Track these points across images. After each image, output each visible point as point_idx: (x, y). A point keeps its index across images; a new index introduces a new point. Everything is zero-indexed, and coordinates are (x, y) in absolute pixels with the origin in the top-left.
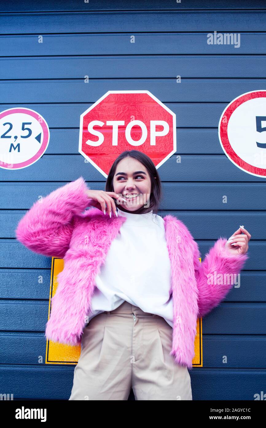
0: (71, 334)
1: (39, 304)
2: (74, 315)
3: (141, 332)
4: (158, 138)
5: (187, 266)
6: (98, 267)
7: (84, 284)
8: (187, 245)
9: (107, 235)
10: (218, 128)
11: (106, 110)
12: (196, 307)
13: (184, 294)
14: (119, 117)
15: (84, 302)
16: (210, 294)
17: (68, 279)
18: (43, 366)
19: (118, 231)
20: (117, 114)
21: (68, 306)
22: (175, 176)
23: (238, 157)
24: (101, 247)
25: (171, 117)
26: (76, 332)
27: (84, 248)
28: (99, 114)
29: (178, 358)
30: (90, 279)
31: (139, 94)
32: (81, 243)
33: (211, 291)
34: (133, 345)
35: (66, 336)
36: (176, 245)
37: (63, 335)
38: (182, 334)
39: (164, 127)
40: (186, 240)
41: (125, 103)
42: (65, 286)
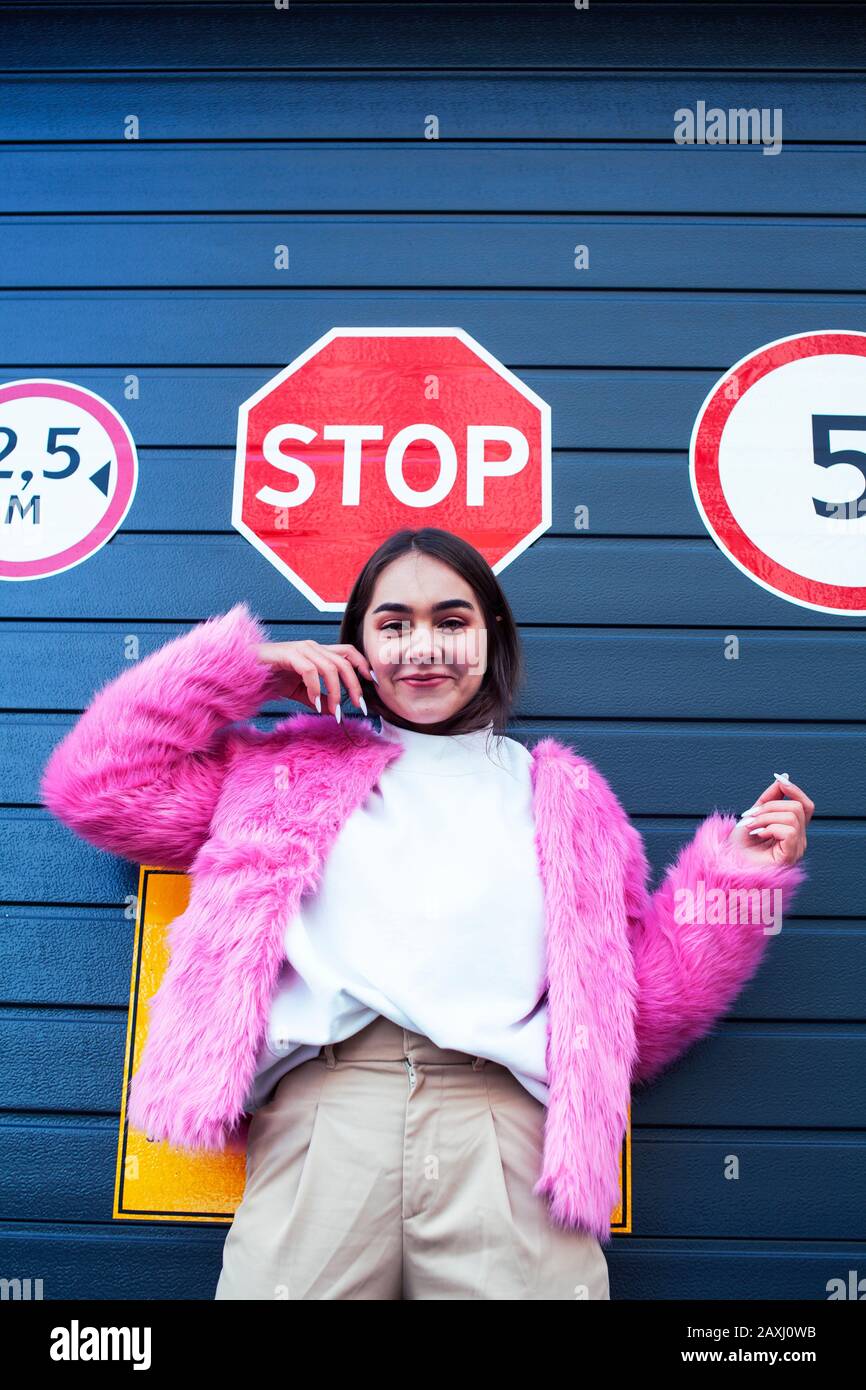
0: (206, 1118)
1: (98, 1023)
2: (215, 1057)
3: (434, 1119)
4: (491, 484)
5: (603, 905)
6: (293, 900)
7: (247, 957)
8: (604, 836)
9: (328, 797)
10: (687, 451)
11: (322, 390)
12: (629, 1036)
13: (586, 993)
14: (364, 413)
15: (247, 1015)
16: (678, 997)
17: (200, 939)
18: (105, 1226)
19: (369, 787)
20: (358, 403)
21: (197, 1028)
22: (546, 605)
23: (755, 549)
24: (305, 834)
25: (537, 413)
26: (221, 1115)
27: (252, 839)
28: (299, 404)
29: (559, 1202)
30: (267, 939)
31: (432, 340)
32: (243, 824)
33: (682, 986)
34: (406, 1163)
35: (188, 1127)
36: (565, 835)
37: (179, 1123)
38: (578, 1125)
39: (512, 446)
40: (601, 822)
41: (388, 367)
42: (191, 962)
